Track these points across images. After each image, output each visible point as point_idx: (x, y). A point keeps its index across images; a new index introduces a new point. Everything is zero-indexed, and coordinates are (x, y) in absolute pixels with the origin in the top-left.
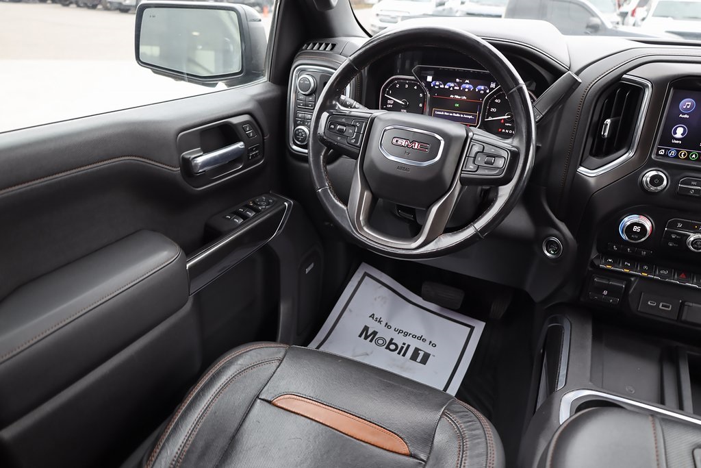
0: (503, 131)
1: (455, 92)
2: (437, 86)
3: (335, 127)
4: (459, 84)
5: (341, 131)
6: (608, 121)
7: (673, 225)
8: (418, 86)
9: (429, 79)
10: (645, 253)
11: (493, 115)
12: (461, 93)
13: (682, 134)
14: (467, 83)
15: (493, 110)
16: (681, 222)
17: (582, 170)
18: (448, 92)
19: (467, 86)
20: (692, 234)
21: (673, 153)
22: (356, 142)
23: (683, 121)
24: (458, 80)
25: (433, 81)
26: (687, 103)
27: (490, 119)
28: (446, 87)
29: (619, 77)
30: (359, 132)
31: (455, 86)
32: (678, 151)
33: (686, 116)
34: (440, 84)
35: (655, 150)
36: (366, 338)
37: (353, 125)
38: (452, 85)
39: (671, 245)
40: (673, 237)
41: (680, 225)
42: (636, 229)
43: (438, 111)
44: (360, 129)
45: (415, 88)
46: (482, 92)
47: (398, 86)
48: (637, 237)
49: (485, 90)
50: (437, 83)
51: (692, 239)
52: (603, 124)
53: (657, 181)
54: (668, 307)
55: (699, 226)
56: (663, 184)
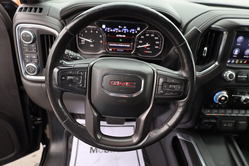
0: (146, 52)
1: (119, 33)
2: (109, 30)
3: (66, 78)
4: (121, 29)
5: (71, 80)
6: (206, 49)
7: (236, 94)
8: (98, 31)
9: (104, 26)
11: (141, 44)
12: (122, 33)
13: (238, 53)
14: (125, 28)
15: (141, 42)
18: (115, 33)
19: (125, 30)
20: (243, 97)
21: (233, 61)
22: (83, 85)
23: (238, 47)
24: (120, 27)
25: (106, 27)
26: (240, 39)
27: (139, 47)
28: (114, 31)
29: (210, 27)
30: (83, 79)
31: (119, 30)
32: (235, 60)
33: (239, 44)
34: (110, 29)
36: (94, 152)
37: (78, 75)
38: (117, 29)
40: (236, 98)
41: (239, 93)
42: (223, 98)
43: (111, 44)
44: (83, 76)
45: (97, 32)
46: (133, 33)
47: (86, 32)
48: (223, 102)
49: (135, 31)
50: (109, 29)
51: (244, 99)
52: (204, 50)
53: (231, 77)
54: (231, 125)
55: (245, 92)
56: (233, 78)
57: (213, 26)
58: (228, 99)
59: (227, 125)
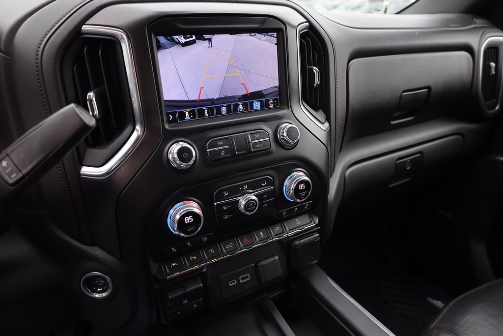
6: (91, 95)
7: (220, 197)
10: (206, 238)
16: (226, 190)
17: (86, 170)
20: (241, 198)
29: (77, 31)
35: (165, 118)
39: (226, 218)
40: (225, 208)
41: (226, 193)
42: (188, 220)
48: (193, 228)
51: (243, 203)
52: (86, 100)
53: (185, 155)
54: (248, 277)
55: (242, 186)
56: (192, 156)
57: (84, 27)
58: (203, 219)
59: (238, 281)
